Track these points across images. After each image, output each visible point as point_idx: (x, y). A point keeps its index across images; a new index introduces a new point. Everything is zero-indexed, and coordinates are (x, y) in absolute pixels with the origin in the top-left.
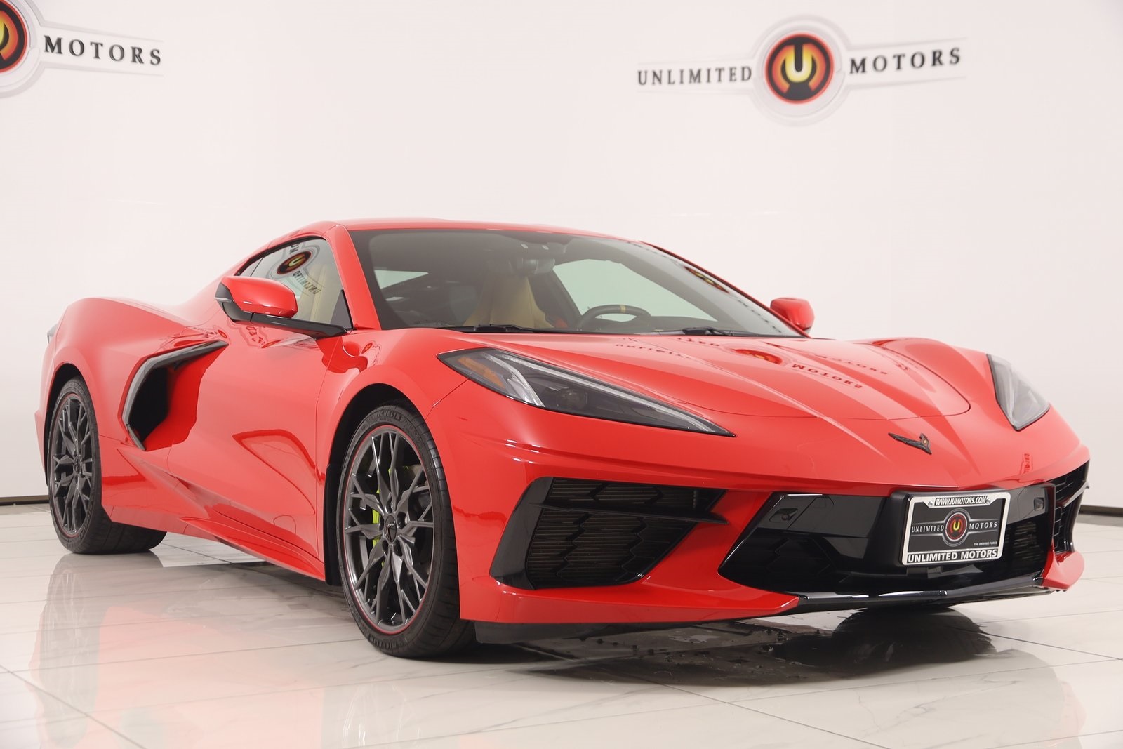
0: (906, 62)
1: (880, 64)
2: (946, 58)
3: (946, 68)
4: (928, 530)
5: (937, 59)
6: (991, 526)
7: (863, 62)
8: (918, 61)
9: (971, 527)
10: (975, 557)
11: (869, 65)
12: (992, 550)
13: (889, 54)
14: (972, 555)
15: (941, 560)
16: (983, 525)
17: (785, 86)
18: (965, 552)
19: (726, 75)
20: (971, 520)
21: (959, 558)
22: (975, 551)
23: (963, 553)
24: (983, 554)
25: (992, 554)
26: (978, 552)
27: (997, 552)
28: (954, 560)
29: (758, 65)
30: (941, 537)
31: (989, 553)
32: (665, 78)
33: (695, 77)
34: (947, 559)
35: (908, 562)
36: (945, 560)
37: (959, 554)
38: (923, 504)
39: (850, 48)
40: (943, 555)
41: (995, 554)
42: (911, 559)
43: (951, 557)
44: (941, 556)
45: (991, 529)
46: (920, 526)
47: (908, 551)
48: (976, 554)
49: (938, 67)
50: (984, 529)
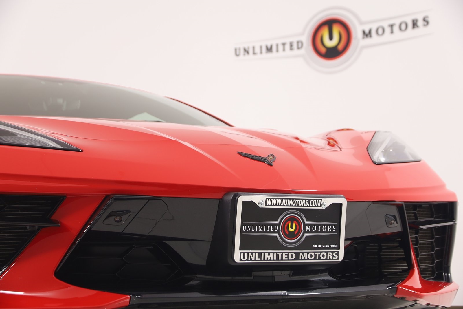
0: (396, 28)
1: (380, 31)
2: (420, 23)
3: (421, 29)
4: (261, 229)
5: (415, 24)
6: (329, 229)
7: (370, 31)
8: (403, 27)
9: (308, 229)
10: (315, 259)
11: (373, 33)
12: (333, 252)
13: (386, 24)
14: (311, 256)
15: (277, 259)
16: (321, 228)
17: (323, 50)
18: (303, 253)
19: (287, 47)
20: (307, 222)
21: (297, 258)
22: (314, 252)
23: (301, 254)
24: (323, 256)
25: (333, 256)
26: (317, 254)
27: (338, 254)
28: (292, 260)
29: (306, 39)
30: (276, 236)
31: (330, 255)
32: (251, 51)
33: (269, 49)
34: (284, 258)
35: (241, 260)
36: (282, 259)
37: (297, 254)
38: (252, 203)
39: (361, 23)
40: (280, 254)
41: (337, 256)
42: (244, 258)
43: (288, 257)
44: (278, 256)
45: (329, 232)
46: (252, 225)
47: (240, 249)
48: (315, 255)
49: (416, 30)
50: (321, 231)
